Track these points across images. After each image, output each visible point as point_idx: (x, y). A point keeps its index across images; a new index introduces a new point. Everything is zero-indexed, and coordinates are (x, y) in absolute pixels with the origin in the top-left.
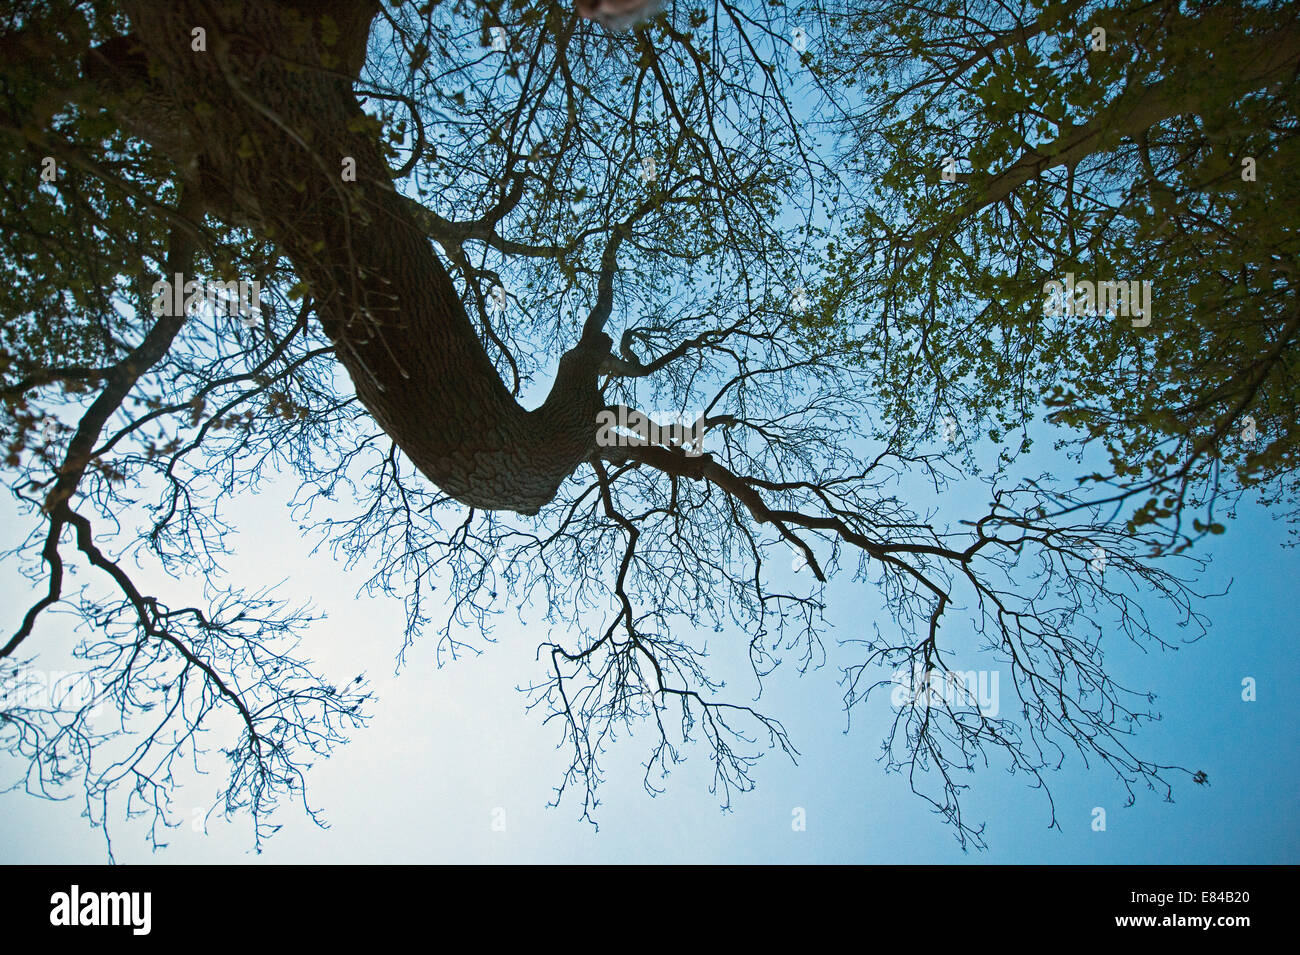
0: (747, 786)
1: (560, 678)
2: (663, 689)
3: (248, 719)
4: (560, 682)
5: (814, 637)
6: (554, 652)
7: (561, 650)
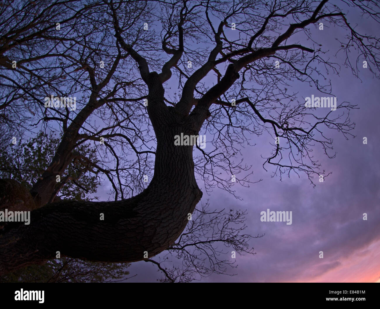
0: (353, 126)
1: (278, 164)
2: (308, 133)
3: (221, 240)
4: (280, 165)
5: (330, 64)
6: (269, 162)
7: (270, 159)
